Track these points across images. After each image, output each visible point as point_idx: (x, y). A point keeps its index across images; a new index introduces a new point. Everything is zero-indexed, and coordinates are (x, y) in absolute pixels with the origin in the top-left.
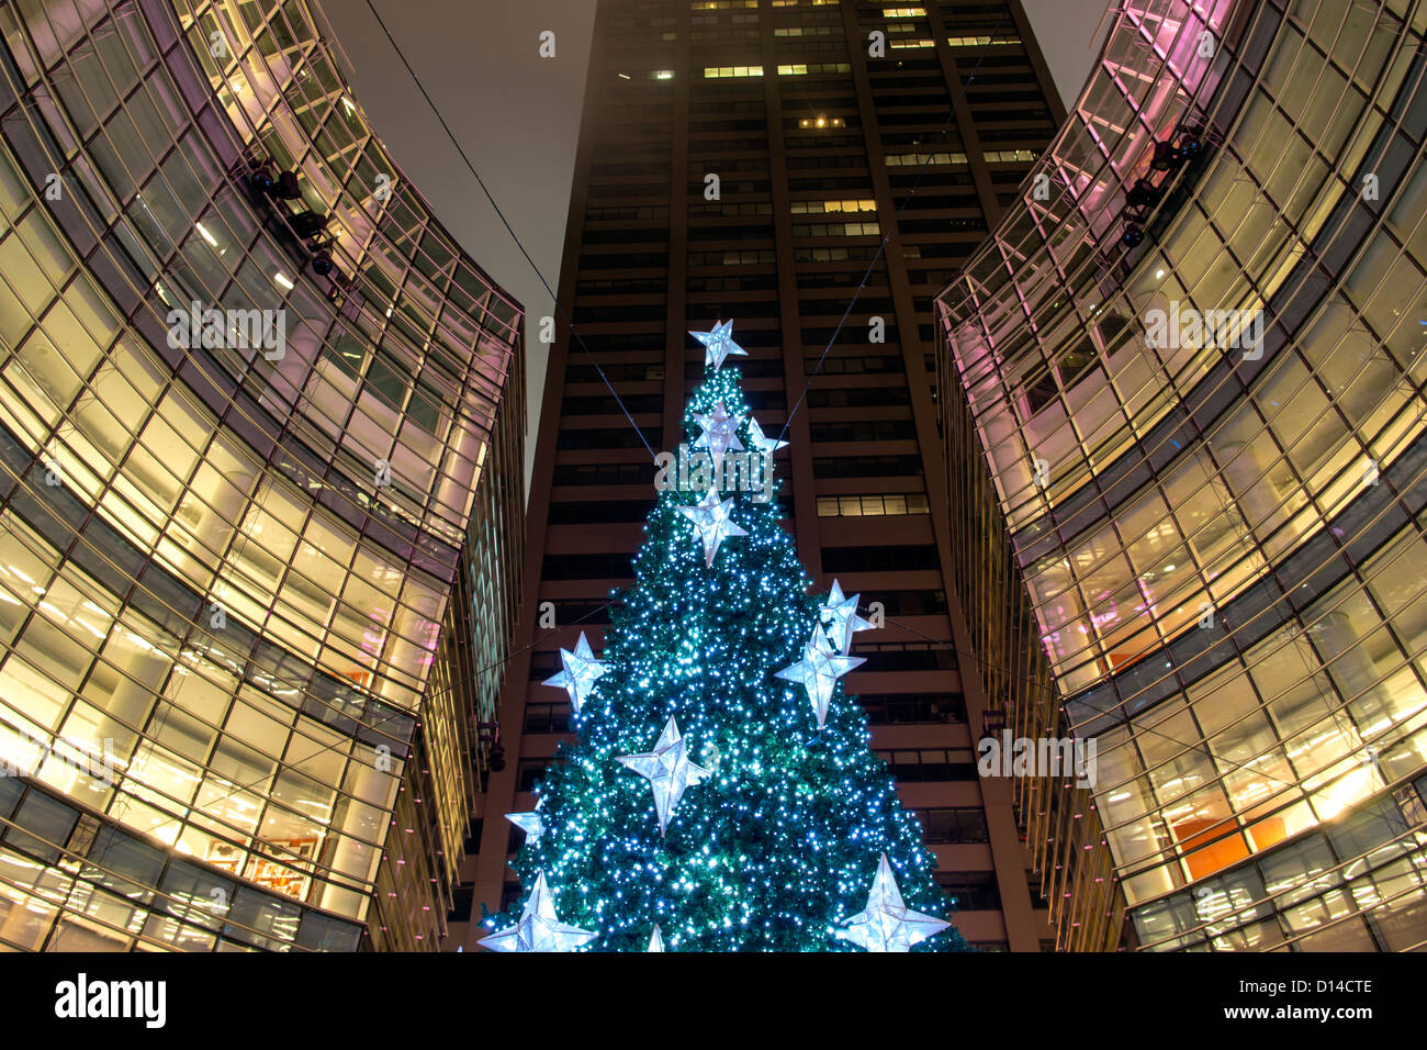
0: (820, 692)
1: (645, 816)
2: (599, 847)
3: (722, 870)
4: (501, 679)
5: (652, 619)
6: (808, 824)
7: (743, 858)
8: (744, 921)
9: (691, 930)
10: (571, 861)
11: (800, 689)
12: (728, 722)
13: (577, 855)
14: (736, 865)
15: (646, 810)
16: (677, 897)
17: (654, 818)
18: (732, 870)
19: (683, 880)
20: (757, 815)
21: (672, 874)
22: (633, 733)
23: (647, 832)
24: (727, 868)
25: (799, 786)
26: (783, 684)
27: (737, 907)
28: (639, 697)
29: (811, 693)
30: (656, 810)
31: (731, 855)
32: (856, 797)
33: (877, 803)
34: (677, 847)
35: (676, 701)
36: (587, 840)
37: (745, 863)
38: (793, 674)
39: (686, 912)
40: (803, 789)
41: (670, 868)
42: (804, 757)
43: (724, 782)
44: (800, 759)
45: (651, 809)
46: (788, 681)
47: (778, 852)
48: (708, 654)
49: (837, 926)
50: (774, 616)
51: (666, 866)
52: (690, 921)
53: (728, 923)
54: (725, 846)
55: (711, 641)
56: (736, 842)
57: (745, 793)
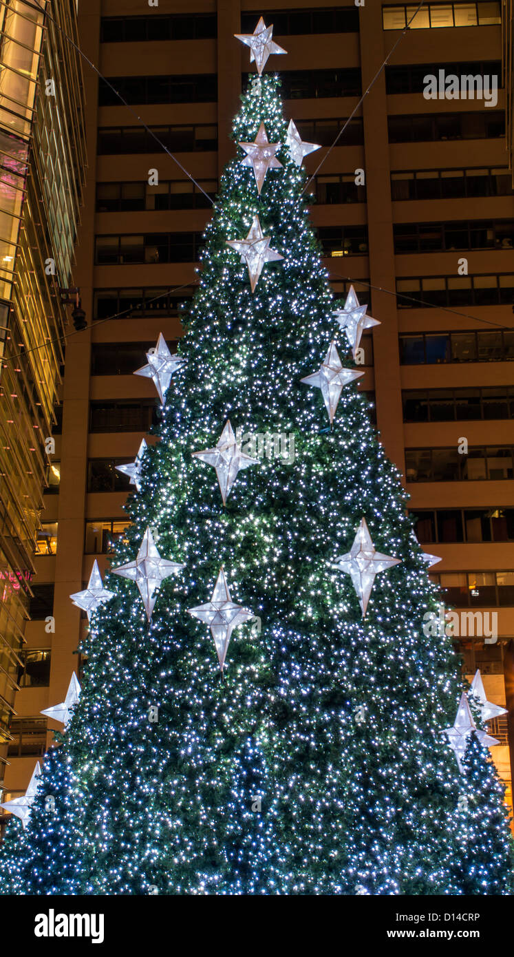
0: (332, 396)
1: (213, 488)
2: (183, 509)
3: (262, 526)
4: (75, 240)
5: (213, 333)
6: (319, 490)
7: (275, 518)
8: (275, 559)
9: (243, 566)
10: (166, 515)
11: (317, 392)
12: (267, 421)
13: (169, 511)
14: (271, 522)
15: (213, 484)
16: (233, 544)
17: (218, 490)
18: (268, 526)
19: (238, 532)
20: (286, 489)
21: (231, 529)
22: (202, 425)
23: (214, 498)
24: (265, 525)
25: (314, 466)
26: (306, 388)
27: (272, 550)
28: (205, 396)
29: (325, 395)
30: (219, 486)
31: (268, 517)
32: (353, 467)
33: (366, 473)
34: (234, 511)
35: (231, 404)
36: (175, 503)
37: (277, 521)
38: (312, 381)
39: (240, 553)
40: (317, 468)
41: (229, 525)
42: (319, 444)
43: (264, 468)
44: (316, 445)
45: (216, 484)
46: (309, 386)
47: (298, 514)
48: (253, 366)
49: (333, 563)
50: (301, 331)
51: (227, 524)
52: (243, 559)
53: (266, 560)
54: (263, 511)
55: (254, 356)
56: (271, 509)
57: (278, 473)
